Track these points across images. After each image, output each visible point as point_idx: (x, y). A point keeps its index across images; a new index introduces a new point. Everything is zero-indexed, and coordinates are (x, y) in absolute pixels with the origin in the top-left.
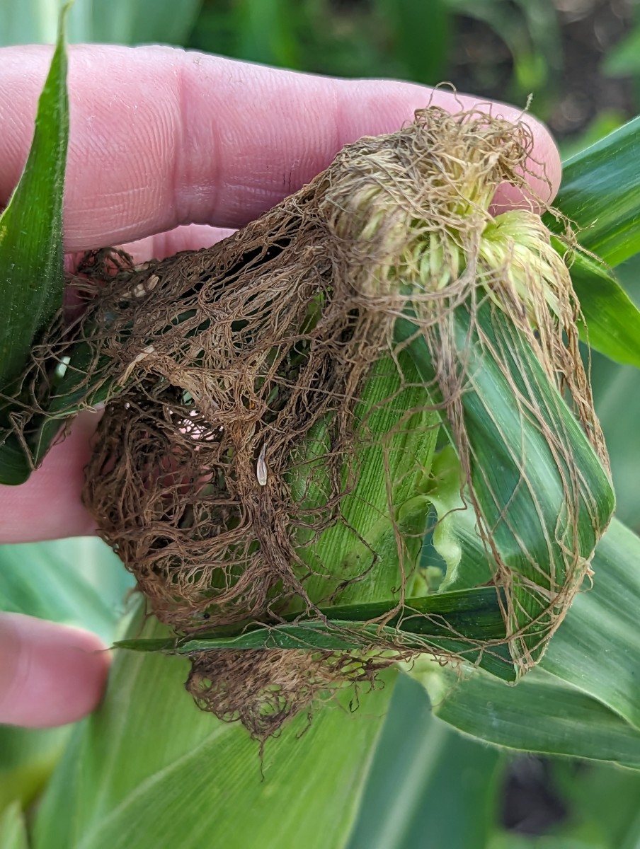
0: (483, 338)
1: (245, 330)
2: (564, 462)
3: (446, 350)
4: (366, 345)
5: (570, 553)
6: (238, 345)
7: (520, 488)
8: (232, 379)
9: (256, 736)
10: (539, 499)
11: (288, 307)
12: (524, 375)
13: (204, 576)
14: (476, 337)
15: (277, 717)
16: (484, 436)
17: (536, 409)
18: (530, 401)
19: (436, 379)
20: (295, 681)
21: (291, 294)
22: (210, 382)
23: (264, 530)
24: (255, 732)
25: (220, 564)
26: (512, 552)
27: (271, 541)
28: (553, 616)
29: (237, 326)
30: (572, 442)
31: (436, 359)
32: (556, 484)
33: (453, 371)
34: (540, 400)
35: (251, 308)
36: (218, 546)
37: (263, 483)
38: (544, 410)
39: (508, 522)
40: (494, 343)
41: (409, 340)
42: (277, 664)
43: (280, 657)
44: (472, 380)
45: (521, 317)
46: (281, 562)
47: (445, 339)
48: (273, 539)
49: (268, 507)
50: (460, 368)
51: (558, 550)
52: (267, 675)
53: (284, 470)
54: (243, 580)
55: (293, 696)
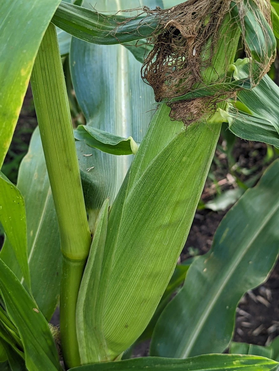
0: (250, 6)
1: (195, 15)
2: (265, 33)
3: (241, 8)
4: (223, 10)
5: (265, 54)
6: (192, 19)
7: (255, 36)
8: (190, 27)
9: (185, 125)
10: (260, 39)
11: (205, 9)
12: (258, 15)
13: (177, 81)
14: (248, 5)
15: (191, 120)
16: (249, 26)
17: (260, 21)
18: (259, 19)
19: (238, 15)
20: (196, 111)
21: (207, 5)
22: (185, 28)
23: (193, 67)
24: (186, 124)
25: (182, 77)
26: (253, 50)
27: (194, 70)
28: (260, 71)
29: (193, 14)
30: (268, 30)
31: (239, 10)
32: (263, 37)
33: (242, 12)
34: (261, 20)
35: (197, 9)
36: (181, 74)
37: (194, 55)
38: (262, 22)
39: (252, 43)
40: (252, 7)
41: (233, 7)
42: (193, 105)
43: (193, 104)
44: (246, 14)
45: (258, 3)
46: (196, 75)
47: (241, 6)
48: (195, 69)
49: (195, 61)
50: (244, 11)
51: (263, 51)
52: (190, 109)
53: (199, 52)
54: (187, 80)
55: (195, 115)
